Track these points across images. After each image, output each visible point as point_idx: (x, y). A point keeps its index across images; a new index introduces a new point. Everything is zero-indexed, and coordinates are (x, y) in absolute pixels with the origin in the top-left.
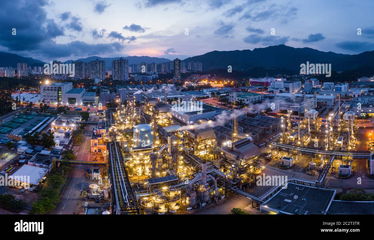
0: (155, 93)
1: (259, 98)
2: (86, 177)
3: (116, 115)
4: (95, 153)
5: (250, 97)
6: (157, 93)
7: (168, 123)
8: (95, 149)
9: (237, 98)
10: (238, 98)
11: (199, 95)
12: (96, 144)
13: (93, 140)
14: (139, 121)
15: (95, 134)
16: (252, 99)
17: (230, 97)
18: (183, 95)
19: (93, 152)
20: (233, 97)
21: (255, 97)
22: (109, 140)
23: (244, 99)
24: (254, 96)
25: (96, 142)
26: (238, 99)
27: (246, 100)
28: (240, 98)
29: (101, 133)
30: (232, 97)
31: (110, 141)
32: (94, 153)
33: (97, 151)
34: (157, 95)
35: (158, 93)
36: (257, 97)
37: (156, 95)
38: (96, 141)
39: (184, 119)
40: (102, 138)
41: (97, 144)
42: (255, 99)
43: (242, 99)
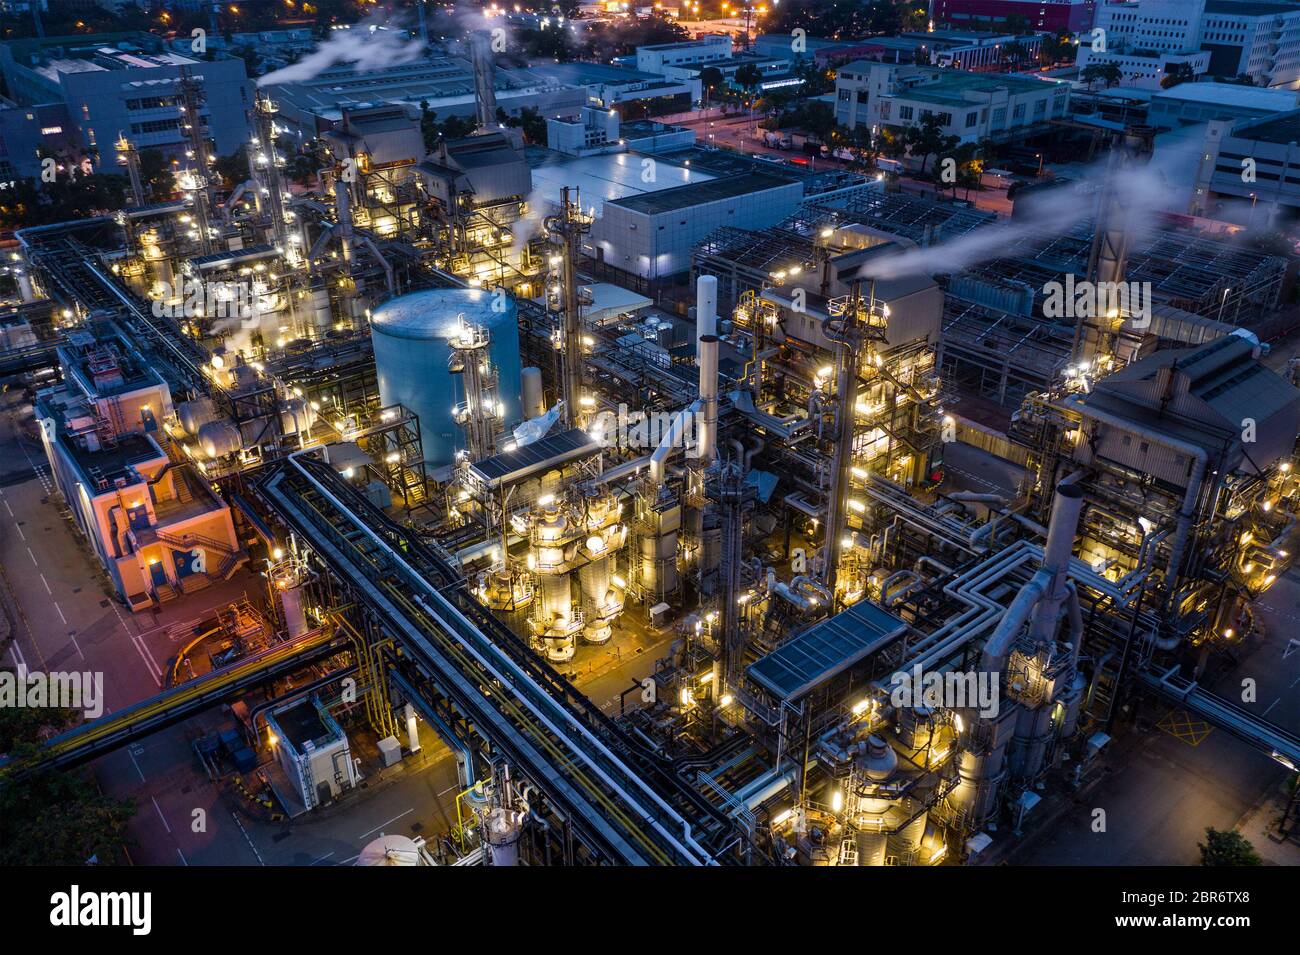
0: (333, 86)
1: (1042, 105)
2: (247, 815)
3: (135, 271)
4: (160, 591)
5: (983, 96)
6: (344, 86)
7: (532, 272)
8: (153, 561)
9: (897, 104)
10: (907, 103)
11: (626, 87)
12: (140, 524)
13: (111, 496)
14: (351, 283)
15: (92, 442)
16: (1001, 113)
17: (844, 95)
18: (524, 93)
19: (140, 597)
20: (863, 97)
21: (1021, 98)
22: (242, 457)
23: (946, 109)
24: (1012, 92)
25: (136, 505)
26: (906, 113)
27: (959, 115)
28: (918, 107)
29: (134, 423)
30: (854, 97)
31: (248, 460)
32: (153, 595)
33: (170, 571)
34: (350, 95)
35: (353, 84)
36: (1029, 99)
37: (340, 96)
38: (137, 498)
39: (607, 246)
40: (164, 460)
41: (152, 520)
42: (1016, 113)
43: (936, 110)
